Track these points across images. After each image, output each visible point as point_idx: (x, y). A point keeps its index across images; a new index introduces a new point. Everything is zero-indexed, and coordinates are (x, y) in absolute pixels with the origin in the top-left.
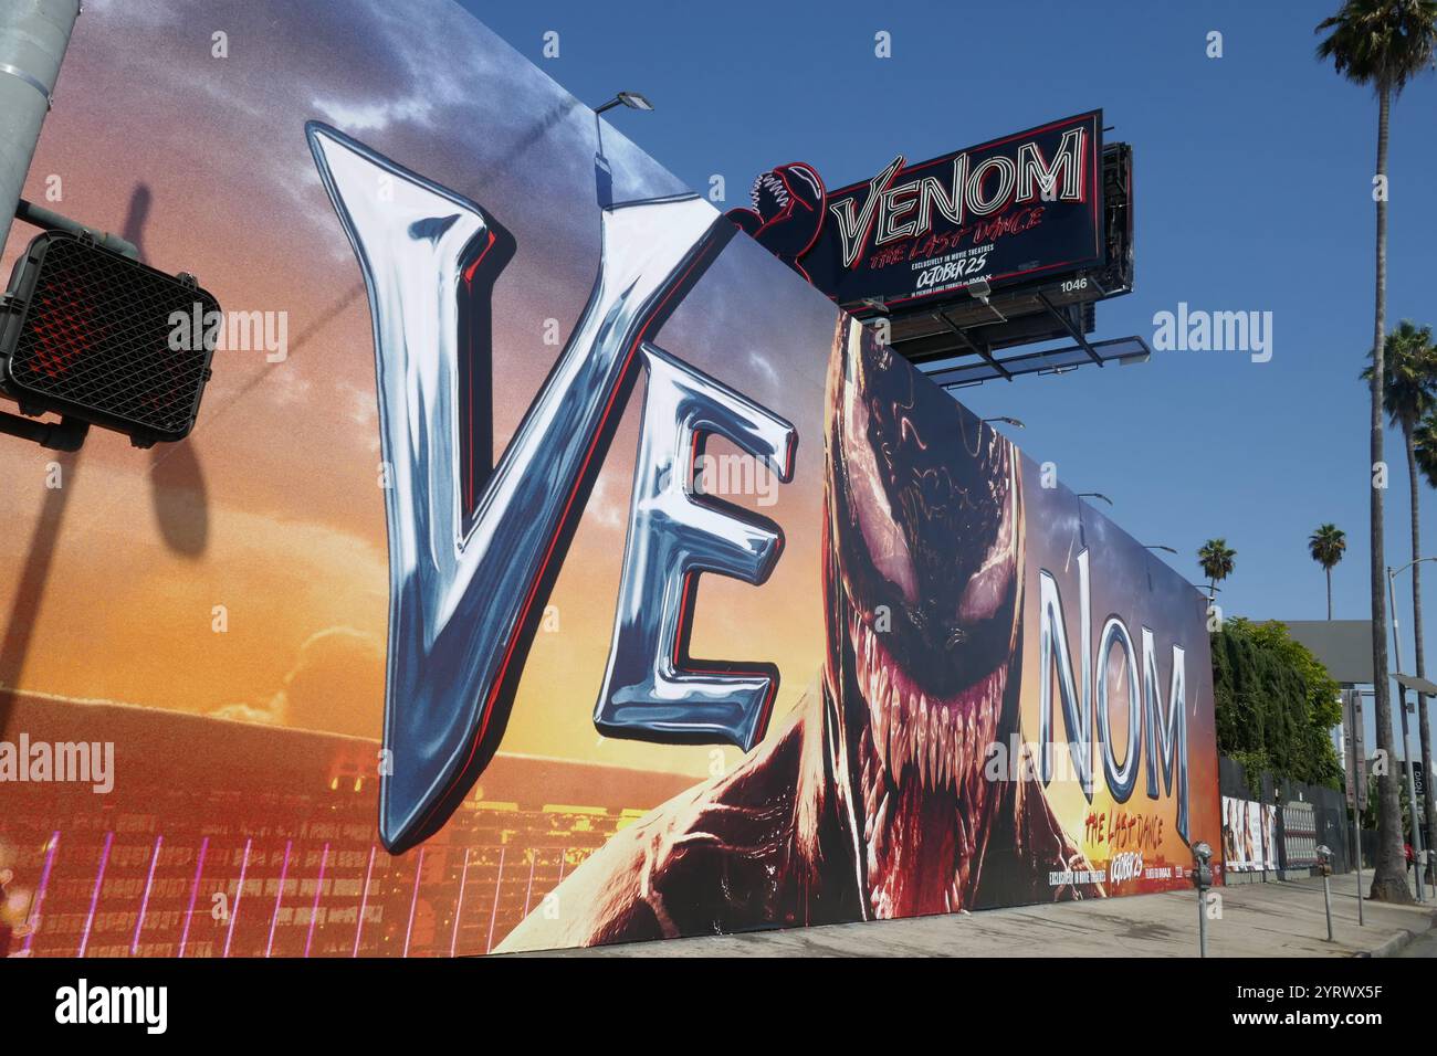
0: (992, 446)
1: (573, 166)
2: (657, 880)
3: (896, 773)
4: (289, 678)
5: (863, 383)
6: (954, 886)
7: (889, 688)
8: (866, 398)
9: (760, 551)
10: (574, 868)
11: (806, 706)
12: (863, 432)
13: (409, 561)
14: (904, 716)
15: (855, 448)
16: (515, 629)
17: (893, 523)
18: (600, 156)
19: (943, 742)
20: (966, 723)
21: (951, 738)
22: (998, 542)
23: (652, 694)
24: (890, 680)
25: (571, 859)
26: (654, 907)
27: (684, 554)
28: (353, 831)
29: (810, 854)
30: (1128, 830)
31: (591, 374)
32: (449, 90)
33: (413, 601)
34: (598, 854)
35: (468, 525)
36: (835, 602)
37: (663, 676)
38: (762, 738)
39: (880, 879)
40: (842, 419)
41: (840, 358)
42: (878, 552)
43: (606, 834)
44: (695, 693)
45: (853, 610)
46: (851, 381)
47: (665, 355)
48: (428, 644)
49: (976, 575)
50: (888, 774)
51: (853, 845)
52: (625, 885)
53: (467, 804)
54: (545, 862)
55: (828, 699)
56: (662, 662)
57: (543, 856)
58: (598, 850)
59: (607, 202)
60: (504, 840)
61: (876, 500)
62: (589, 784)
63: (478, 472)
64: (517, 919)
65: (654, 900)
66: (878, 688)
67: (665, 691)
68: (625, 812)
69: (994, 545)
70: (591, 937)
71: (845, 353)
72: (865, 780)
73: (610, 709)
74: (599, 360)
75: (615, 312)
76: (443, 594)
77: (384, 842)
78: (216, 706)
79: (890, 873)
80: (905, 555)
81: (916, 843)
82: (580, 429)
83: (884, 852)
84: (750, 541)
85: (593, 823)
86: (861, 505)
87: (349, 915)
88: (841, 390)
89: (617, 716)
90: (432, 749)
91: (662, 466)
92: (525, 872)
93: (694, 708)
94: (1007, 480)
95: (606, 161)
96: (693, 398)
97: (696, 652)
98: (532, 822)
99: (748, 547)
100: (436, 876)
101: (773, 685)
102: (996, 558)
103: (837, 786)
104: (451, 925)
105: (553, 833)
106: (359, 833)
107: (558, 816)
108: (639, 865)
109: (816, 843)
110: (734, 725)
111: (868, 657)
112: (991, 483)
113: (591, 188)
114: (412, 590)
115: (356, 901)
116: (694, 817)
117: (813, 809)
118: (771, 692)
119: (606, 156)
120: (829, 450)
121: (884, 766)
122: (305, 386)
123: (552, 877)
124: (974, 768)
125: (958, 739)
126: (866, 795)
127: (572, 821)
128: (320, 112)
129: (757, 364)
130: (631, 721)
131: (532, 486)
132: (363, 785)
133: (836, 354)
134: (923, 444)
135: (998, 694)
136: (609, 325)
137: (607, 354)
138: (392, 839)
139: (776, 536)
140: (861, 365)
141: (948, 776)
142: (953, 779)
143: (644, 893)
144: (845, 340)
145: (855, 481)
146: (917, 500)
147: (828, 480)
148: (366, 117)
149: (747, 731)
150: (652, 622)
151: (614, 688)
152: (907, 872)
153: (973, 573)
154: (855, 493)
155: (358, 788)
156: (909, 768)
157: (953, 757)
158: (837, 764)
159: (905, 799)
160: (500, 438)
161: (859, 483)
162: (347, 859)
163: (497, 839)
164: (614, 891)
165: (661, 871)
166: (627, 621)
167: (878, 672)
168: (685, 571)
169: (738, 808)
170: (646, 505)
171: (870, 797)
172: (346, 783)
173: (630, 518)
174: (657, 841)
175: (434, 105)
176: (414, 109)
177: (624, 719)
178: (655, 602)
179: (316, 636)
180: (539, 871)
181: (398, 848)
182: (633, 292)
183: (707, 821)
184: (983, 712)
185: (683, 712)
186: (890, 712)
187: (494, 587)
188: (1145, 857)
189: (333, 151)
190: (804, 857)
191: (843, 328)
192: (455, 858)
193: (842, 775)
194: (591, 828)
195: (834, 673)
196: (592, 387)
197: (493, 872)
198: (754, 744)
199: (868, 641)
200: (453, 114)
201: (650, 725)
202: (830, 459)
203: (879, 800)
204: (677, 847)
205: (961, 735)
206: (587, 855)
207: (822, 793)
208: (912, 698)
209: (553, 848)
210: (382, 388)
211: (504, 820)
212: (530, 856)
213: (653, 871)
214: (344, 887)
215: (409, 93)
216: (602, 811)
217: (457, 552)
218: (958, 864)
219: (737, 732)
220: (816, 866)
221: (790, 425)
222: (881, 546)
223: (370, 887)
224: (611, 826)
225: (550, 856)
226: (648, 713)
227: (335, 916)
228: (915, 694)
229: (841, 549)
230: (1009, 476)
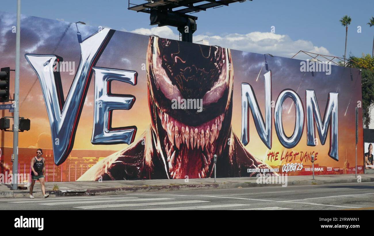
0: (216, 52)
1: (72, 37)
2: (108, 170)
3: (178, 146)
4: (37, 141)
5: (159, 53)
6: (202, 172)
7: (174, 126)
8: (160, 56)
9: (128, 102)
10: (90, 168)
11: (146, 134)
12: (160, 65)
13: (52, 120)
14: (180, 132)
15: (157, 70)
16: (73, 128)
17: (173, 85)
18: (78, 32)
19: (196, 137)
20: (205, 132)
21: (199, 136)
22: (219, 80)
23: (104, 136)
24: (174, 124)
25: (89, 166)
26: (109, 174)
27: (108, 107)
28: (50, 162)
29: (150, 165)
30: (293, 157)
31: (82, 78)
32: (46, 36)
33: (54, 126)
34: (95, 166)
35: (62, 112)
36: (153, 109)
37: (106, 132)
38: (133, 141)
39: (174, 170)
40: (152, 64)
41: (151, 49)
42: (167, 94)
43: (96, 162)
44: (114, 135)
45: (159, 110)
46: (155, 54)
47: (99, 68)
48: (58, 133)
49: (209, 92)
50: (175, 147)
51: (163, 163)
52: (101, 170)
53: (68, 158)
54: (84, 167)
55: (153, 131)
56: (105, 129)
57: (84, 166)
58: (95, 165)
59: (81, 41)
60: (76, 163)
61: (166, 81)
62: (91, 153)
63: (62, 103)
64: (80, 176)
65: (109, 173)
66: (170, 127)
67: (106, 135)
68: (100, 158)
69: (217, 81)
70: (95, 179)
71: (152, 48)
72: (167, 148)
73: (94, 140)
74: (83, 75)
75: (85, 63)
76: (59, 125)
77: (55, 164)
78: (28, 146)
79: (177, 169)
80: (178, 93)
81: (186, 162)
82: (81, 89)
83: (175, 164)
84: (125, 101)
85: (93, 160)
86: (161, 84)
87: (52, 174)
88: (152, 57)
89: (96, 141)
90: (61, 149)
91: (100, 91)
92: (81, 168)
93: (114, 137)
94: (224, 61)
95: (79, 33)
96: (107, 74)
97: (113, 126)
98: (81, 160)
99: (125, 102)
100: (65, 169)
101: (135, 130)
102: (219, 85)
103: (157, 150)
104: (68, 177)
105: (85, 162)
106: (51, 163)
107: (86, 159)
108: (104, 167)
109: (151, 162)
110: (125, 139)
111: (166, 120)
112: (216, 64)
113: (77, 40)
114: (54, 125)
115: (53, 172)
116: (117, 158)
117: (150, 156)
118: (135, 132)
119: (79, 31)
120: (148, 74)
121: (173, 145)
122: (32, 97)
123: (86, 169)
124: (209, 143)
125: (203, 136)
126: (167, 151)
127: (89, 160)
128: (27, 52)
129: (124, 61)
130: (99, 141)
131: (73, 103)
132: (51, 155)
133: (149, 49)
134: (184, 61)
135: (220, 123)
136: (85, 67)
137: (85, 73)
138: (57, 163)
139: (133, 98)
140: (158, 48)
141: (198, 145)
142: (200, 146)
143: (106, 172)
144: (152, 44)
145: (158, 79)
146: (182, 77)
147: (149, 81)
148: (33, 49)
149: (129, 140)
150: (102, 122)
151: (95, 136)
152: (183, 169)
153: (207, 91)
154: (158, 82)
155: (50, 156)
156: (183, 145)
157: (200, 141)
158: (157, 145)
159: (182, 152)
160: (65, 96)
161: (159, 79)
162: (50, 167)
163: (75, 163)
164: (99, 172)
165: (110, 168)
166: (96, 123)
167: (170, 123)
168: (109, 111)
169: (128, 156)
170: (98, 100)
171: (168, 152)
172: (48, 155)
173: (94, 103)
174: (108, 163)
175: (44, 40)
176: (41, 43)
177: (97, 141)
178: (102, 118)
179: (40, 135)
180: (83, 168)
181: (58, 165)
182: (89, 58)
183: (119, 159)
184: (213, 128)
185: (111, 138)
186: (174, 132)
187: (68, 122)
188: (304, 164)
189: (30, 57)
190: (148, 166)
191: (151, 41)
192: (68, 166)
193: (159, 148)
194: (93, 161)
195: (154, 125)
196: (82, 81)
197: (75, 168)
198: (131, 143)
199: (165, 116)
200: (47, 40)
201: (104, 142)
202: (149, 76)
203: (172, 153)
204: (113, 164)
205: (203, 135)
206: (93, 166)
207: (152, 152)
208: (183, 128)
209: (85, 164)
210: (44, 94)
211: (75, 160)
212: (81, 166)
213: (108, 168)
214: (50, 170)
215: (39, 40)
216: (95, 158)
217: (60, 117)
218: (204, 166)
219: (126, 141)
220: (152, 167)
221: (135, 71)
222: (169, 92)
223: (54, 171)
224: (97, 160)
225: (85, 166)
226: (103, 140)
227: (50, 174)
228: (184, 126)
229: (154, 96)
230: (225, 58)
